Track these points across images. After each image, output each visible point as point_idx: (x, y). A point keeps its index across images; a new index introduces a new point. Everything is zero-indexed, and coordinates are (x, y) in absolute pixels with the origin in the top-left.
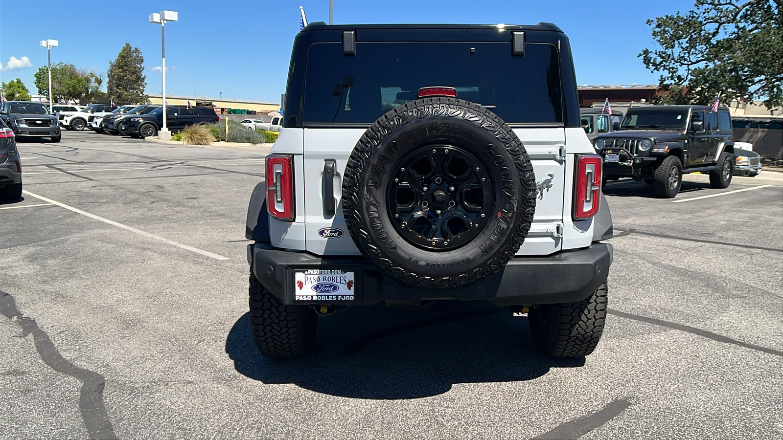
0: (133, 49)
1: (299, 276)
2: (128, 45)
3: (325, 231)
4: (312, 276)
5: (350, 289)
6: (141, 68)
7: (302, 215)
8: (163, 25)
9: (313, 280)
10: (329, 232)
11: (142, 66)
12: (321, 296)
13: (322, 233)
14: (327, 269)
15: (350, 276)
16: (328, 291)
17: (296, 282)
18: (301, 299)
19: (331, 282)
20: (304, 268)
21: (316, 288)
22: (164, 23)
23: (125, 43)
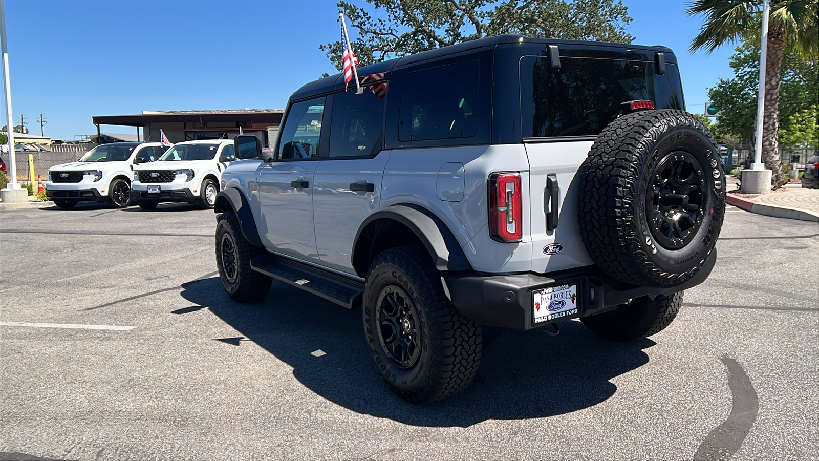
1: (537, 298)
3: (549, 248)
4: (546, 295)
5: (573, 303)
7: (527, 235)
9: (547, 300)
10: (552, 248)
12: (554, 314)
13: (546, 250)
14: (558, 286)
15: (573, 289)
16: (558, 308)
17: (535, 304)
18: (539, 321)
19: (559, 299)
20: (539, 289)
21: (550, 307)
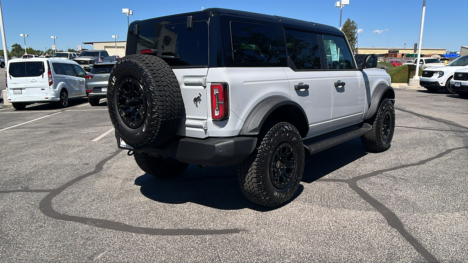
0: (351, 22)
2: (349, 19)
6: (355, 32)
8: (341, 8)
11: (355, 31)
22: (342, 7)
23: (347, 19)
